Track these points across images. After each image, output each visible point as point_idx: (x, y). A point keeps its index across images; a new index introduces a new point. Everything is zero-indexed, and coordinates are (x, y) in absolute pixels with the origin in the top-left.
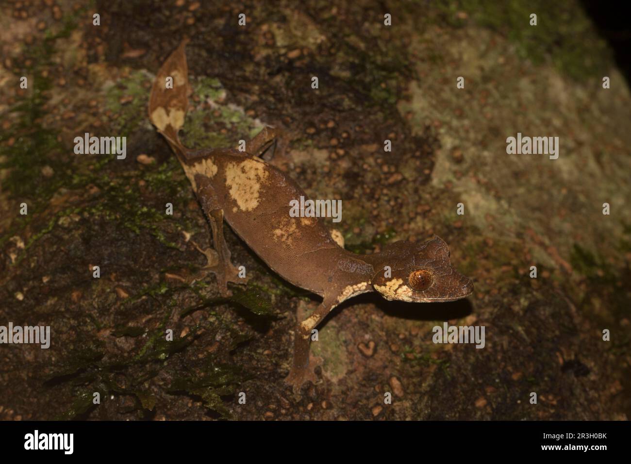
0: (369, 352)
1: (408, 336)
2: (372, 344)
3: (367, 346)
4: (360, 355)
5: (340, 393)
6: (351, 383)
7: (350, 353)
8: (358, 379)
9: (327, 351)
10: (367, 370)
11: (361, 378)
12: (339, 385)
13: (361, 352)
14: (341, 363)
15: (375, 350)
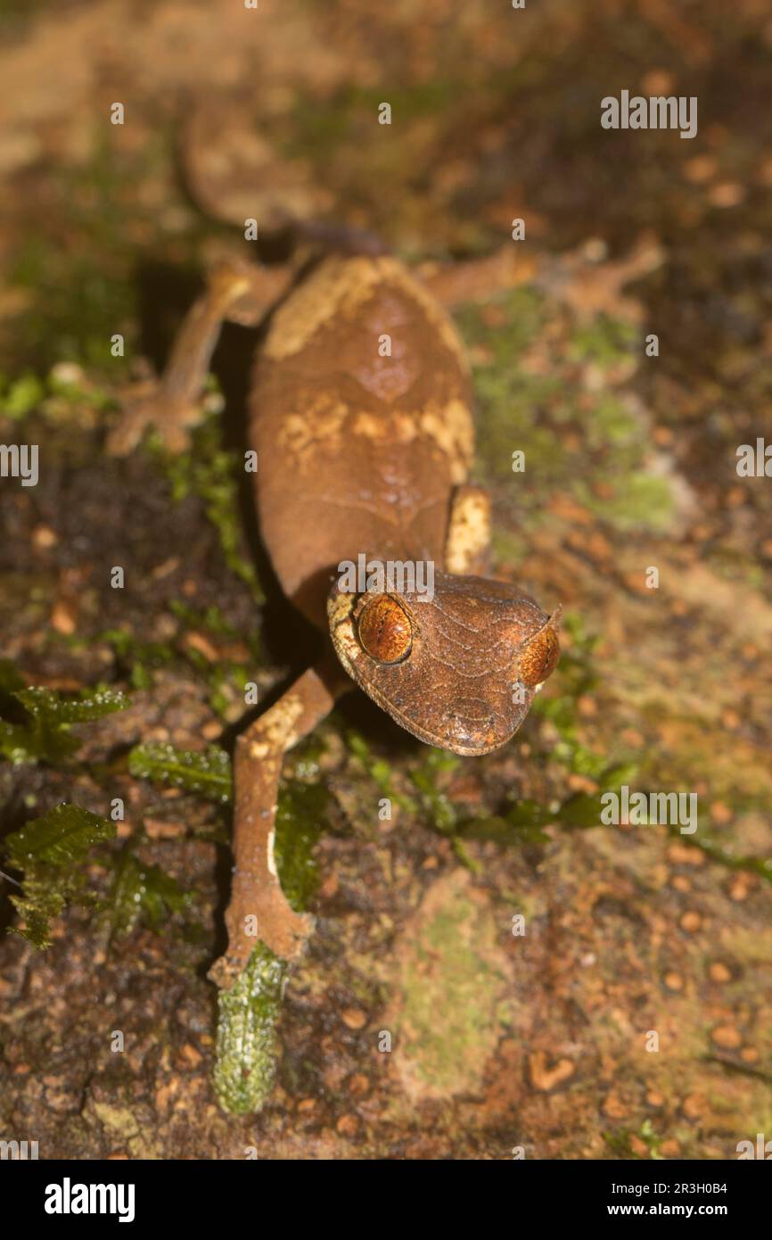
0: (546, 1081)
1: (670, 1111)
2: (565, 1069)
3: (550, 1065)
4: (519, 1075)
5: (405, 1126)
6: (448, 1120)
7: (498, 1057)
8: (473, 1119)
9: (443, 1015)
10: (511, 1117)
11: (479, 1125)
12: (417, 1109)
13: (527, 1070)
14: (460, 1066)
15: (563, 1086)
